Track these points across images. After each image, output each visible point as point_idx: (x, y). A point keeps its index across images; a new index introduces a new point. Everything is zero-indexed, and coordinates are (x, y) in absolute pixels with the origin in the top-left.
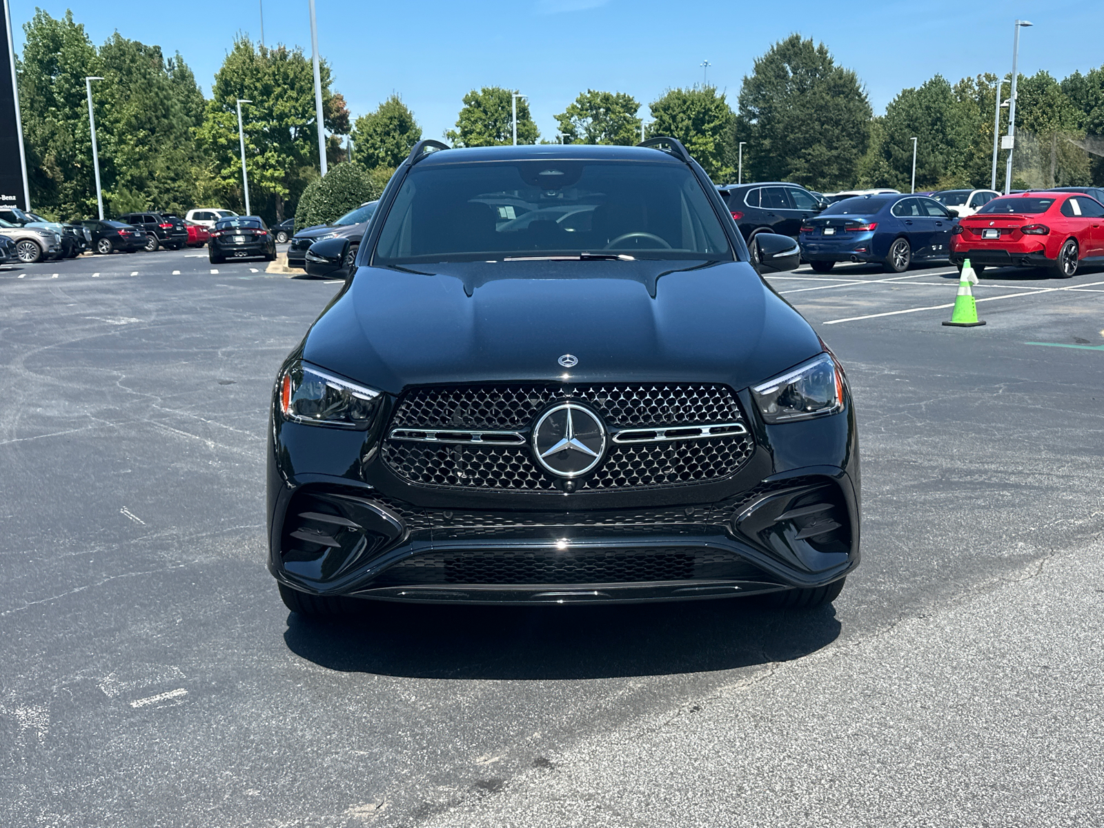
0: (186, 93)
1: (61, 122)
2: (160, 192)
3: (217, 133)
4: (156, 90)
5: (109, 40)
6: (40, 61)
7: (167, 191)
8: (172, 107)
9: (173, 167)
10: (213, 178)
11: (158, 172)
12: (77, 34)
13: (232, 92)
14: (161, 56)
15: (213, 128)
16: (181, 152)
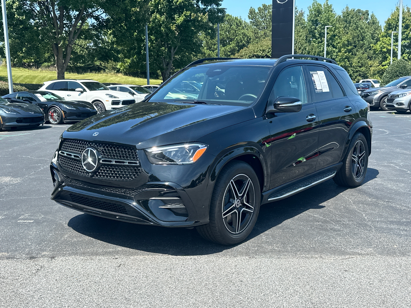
0: (374, 30)
1: (317, 45)
2: (354, 72)
3: (383, 46)
4: (360, 29)
5: (344, 9)
6: (312, 21)
7: (357, 72)
8: (366, 36)
9: (361, 62)
10: (379, 66)
11: (354, 64)
12: (329, 9)
13: (392, 28)
14: (368, 15)
15: (381, 44)
16: (365, 55)
